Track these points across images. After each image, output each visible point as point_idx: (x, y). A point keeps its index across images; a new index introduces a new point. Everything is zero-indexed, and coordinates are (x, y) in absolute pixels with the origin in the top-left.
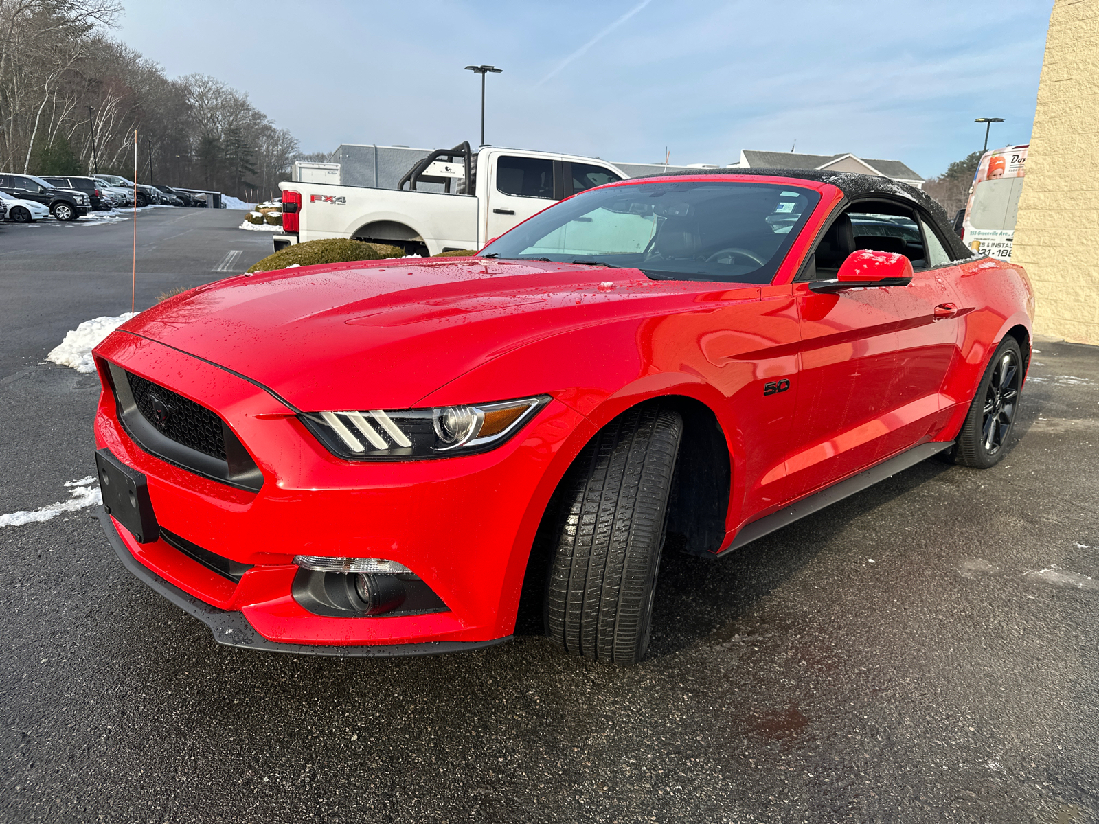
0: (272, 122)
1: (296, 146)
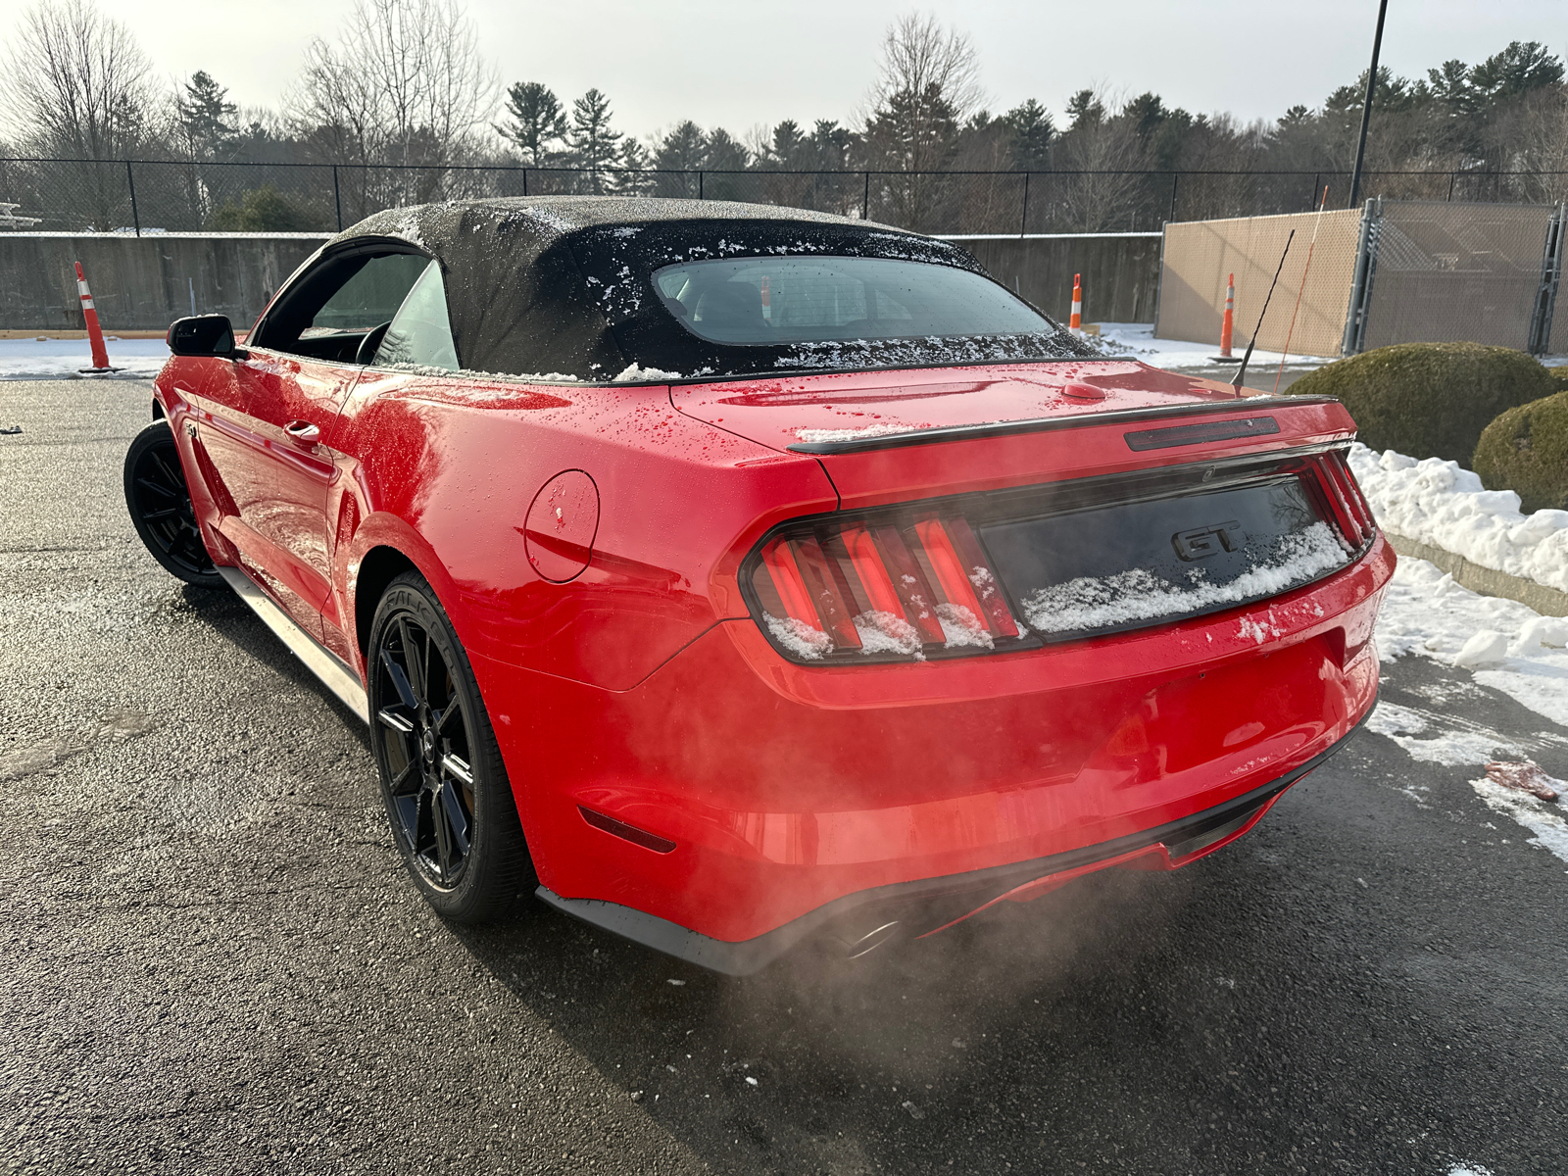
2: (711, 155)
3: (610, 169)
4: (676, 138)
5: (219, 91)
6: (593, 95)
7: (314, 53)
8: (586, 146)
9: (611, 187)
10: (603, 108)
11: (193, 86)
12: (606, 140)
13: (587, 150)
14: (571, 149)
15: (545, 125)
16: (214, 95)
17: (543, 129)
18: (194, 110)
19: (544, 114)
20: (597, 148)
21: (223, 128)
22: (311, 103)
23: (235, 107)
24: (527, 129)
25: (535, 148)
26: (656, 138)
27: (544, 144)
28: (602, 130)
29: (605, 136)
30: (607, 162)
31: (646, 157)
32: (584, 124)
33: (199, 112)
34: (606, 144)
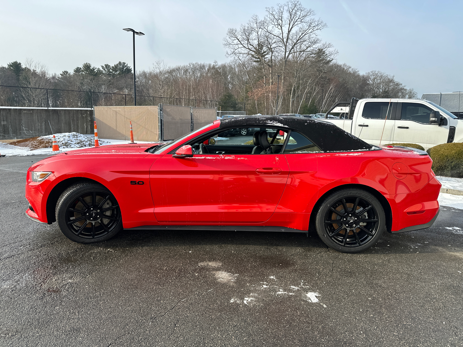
0: (404, 87)
1: (416, 96)
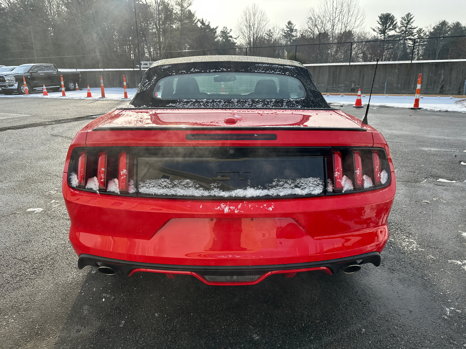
2: (451, 31)
3: (410, 39)
4: (438, 27)
5: (293, 26)
6: (408, 15)
7: (310, 13)
8: (403, 32)
9: (410, 45)
10: (411, 19)
11: (287, 25)
12: (410, 30)
13: (403, 34)
14: (397, 33)
15: (389, 26)
16: (292, 27)
17: (388, 28)
18: (286, 32)
19: (389, 23)
20: (407, 33)
21: (293, 36)
22: (307, 27)
23: (297, 30)
24: (383, 28)
25: (384, 34)
26: (429, 28)
27: (388, 33)
28: (409, 26)
29: (411, 28)
30: (410, 37)
31: (426, 34)
32: (403, 25)
33: (288, 32)
34: (410, 31)
